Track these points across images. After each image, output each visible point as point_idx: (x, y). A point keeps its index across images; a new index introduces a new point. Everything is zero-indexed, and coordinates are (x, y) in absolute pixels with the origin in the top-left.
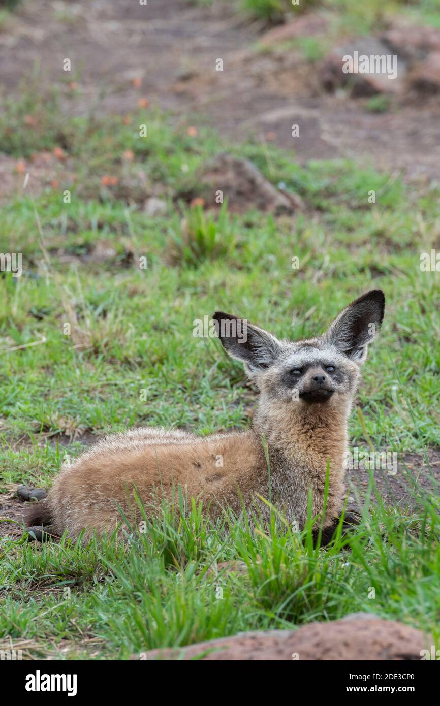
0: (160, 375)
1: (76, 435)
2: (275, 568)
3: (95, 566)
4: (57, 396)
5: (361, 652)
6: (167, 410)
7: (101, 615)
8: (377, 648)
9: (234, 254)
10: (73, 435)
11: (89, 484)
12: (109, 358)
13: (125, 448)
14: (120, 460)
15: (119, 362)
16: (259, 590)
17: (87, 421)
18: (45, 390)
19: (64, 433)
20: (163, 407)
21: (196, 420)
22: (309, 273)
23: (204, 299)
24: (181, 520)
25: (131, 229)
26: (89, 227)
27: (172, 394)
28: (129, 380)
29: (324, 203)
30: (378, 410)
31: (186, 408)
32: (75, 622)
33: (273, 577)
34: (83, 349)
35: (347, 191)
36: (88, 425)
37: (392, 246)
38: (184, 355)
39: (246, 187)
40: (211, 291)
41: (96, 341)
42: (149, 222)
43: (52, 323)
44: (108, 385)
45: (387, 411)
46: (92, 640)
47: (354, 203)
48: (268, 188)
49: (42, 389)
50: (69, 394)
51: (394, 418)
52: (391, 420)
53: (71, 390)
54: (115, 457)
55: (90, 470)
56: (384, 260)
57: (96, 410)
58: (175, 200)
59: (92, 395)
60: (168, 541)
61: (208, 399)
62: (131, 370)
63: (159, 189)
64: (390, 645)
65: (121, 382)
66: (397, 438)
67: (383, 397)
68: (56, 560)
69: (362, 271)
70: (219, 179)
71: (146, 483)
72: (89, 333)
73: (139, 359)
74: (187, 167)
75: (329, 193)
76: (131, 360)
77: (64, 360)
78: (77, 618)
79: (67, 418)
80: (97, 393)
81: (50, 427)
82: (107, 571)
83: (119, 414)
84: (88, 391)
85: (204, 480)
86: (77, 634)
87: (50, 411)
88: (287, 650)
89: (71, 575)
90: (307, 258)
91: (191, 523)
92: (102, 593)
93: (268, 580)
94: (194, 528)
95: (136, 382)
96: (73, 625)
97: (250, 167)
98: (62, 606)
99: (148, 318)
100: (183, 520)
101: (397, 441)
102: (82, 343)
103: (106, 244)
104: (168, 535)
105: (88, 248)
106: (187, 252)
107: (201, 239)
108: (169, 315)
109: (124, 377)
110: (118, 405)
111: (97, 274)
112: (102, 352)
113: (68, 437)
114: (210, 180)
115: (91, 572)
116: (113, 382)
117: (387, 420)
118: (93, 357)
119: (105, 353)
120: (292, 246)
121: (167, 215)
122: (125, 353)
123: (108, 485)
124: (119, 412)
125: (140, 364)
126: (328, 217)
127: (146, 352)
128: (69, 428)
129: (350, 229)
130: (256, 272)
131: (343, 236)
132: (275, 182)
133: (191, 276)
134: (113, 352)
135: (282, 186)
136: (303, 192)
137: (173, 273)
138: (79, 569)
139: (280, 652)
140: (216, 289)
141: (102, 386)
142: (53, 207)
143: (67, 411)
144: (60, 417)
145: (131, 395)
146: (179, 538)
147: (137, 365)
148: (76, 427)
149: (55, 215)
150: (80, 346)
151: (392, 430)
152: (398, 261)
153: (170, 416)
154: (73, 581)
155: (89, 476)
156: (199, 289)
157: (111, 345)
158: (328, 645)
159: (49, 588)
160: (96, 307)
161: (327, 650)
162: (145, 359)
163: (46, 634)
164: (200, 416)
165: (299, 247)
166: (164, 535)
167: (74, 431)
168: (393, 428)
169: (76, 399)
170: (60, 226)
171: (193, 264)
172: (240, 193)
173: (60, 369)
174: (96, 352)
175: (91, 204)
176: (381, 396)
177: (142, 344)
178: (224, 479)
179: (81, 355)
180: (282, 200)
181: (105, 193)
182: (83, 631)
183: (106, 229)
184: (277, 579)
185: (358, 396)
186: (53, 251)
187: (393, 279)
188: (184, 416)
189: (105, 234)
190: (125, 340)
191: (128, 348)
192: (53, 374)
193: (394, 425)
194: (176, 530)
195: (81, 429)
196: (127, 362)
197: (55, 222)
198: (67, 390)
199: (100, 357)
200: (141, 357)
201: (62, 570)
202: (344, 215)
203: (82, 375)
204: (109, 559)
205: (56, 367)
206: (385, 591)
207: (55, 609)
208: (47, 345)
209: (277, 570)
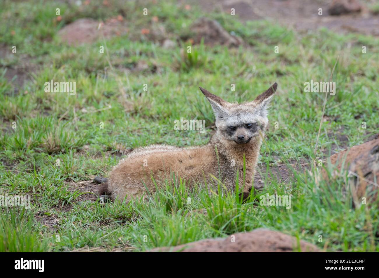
0: (168, 123)
1: (125, 152)
2: (221, 210)
3: (132, 213)
4: (116, 134)
5: (260, 246)
6: (171, 140)
7: (134, 236)
8: (269, 244)
9: (207, 66)
10: (124, 153)
11: (124, 174)
12: (143, 116)
13: (142, 155)
14: (139, 160)
15: (148, 117)
16: (212, 221)
17: (131, 146)
18: (110, 131)
19: (119, 151)
20: (169, 139)
21: (186, 144)
22: (245, 75)
23: (191, 88)
24: (175, 189)
25: (156, 55)
26: (135, 54)
27: (174, 132)
28: (152, 126)
29: (254, 41)
30: (278, 139)
31: (181, 139)
32: (121, 239)
33: (220, 214)
34: (129, 111)
35: (265, 36)
36: (131, 147)
37: (287, 62)
38: (181, 113)
39: (214, 34)
40: (195, 84)
41: (136, 108)
42: (165, 51)
43: (114, 99)
44: (142, 128)
45: (282, 140)
46: (129, 248)
47: (269, 42)
48: (226, 34)
49: (109, 130)
50: (122, 133)
51: (285, 143)
52: (284, 143)
53: (123, 131)
54: (137, 159)
55: (125, 167)
56: (283, 68)
57: (135, 140)
58: (178, 41)
59: (134, 133)
60: (168, 199)
61: (192, 135)
62: (154, 121)
63: (170, 35)
64: (275, 243)
65: (148, 127)
66: (287, 152)
67: (280, 133)
68: (112, 211)
69: (272, 73)
70: (201, 30)
71: (153, 170)
72: (132, 103)
73: (157, 116)
74: (185, 25)
75: (257, 37)
76: (154, 116)
77: (120, 117)
78: (122, 237)
79: (121, 144)
80: (136, 132)
81: (112, 148)
82: (138, 216)
83: (147, 142)
84: (132, 132)
85: (184, 169)
86: (122, 245)
87: (112, 141)
88: (224, 246)
89: (120, 218)
90: (244, 67)
91: (180, 190)
92: (135, 226)
93: (217, 216)
94: (181, 193)
95: (156, 127)
96: (120, 241)
97: (217, 24)
98: (115, 232)
99: (163, 97)
100: (176, 189)
101: (286, 154)
102: (129, 108)
103: (144, 63)
104: (168, 196)
105: (134, 64)
106: (184, 65)
107: (190, 58)
108: (174, 95)
109: (150, 124)
110: (146, 138)
111: (138, 76)
112: (139, 113)
113: (121, 153)
114: (197, 30)
115: (130, 216)
116: (144, 127)
117: (282, 143)
118: (134, 115)
119: (141, 113)
120: (236, 62)
121: (174, 48)
122: (151, 113)
123: (134, 173)
124: (147, 141)
125: (158, 118)
126: (256, 48)
127: (161, 112)
128: (122, 149)
129: (266, 54)
130: (218, 74)
131: (263, 57)
132: (229, 31)
133: (185, 76)
134: (145, 112)
135: (233, 33)
136: (243, 36)
137: (176, 75)
138: (124, 215)
139: (220, 247)
140: (198, 83)
141: (139, 129)
142: (117, 45)
143: (121, 141)
144: (117, 144)
145: (153, 133)
146: (174, 198)
147: (156, 119)
148: (125, 148)
149: (118, 48)
150: (128, 109)
151: (284, 149)
152: (290, 68)
153: (173, 142)
154: (121, 221)
155: (125, 169)
156: (189, 83)
157: (143, 109)
158: (245, 243)
159: (109, 224)
160: (137, 92)
161: (244, 246)
162: (161, 115)
163: (106, 245)
164: (188, 143)
165: (240, 62)
166: (166, 196)
167: (124, 151)
168: (285, 147)
169: (125, 135)
170: (120, 54)
171: (187, 71)
172: (211, 37)
173: (118, 121)
174: (136, 112)
175: (136, 43)
176: (279, 132)
177: (159, 108)
178: (195, 169)
179: (128, 114)
180: (232, 40)
181: (143, 37)
182: (125, 243)
183: (143, 55)
184: (222, 216)
185: (267, 132)
186: (116, 66)
187: (287, 77)
188: (180, 143)
189: (143, 58)
190: (151, 107)
191: (152, 111)
192: (114, 124)
193: (286, 146)
194: (172, 194)
195: (127, 149)
196: (151, 117)
197: (118, 52)
198: (121, 131)
199: (138, 115)
200: (159, 114)
201: (116, 216)
202: (263, 47)
203: (129, 124)
204: (139, 209)
205: (115, 120)
206: (274, 219)
207: (111, 233)
208: (112, 110)
209: (222, 211)
